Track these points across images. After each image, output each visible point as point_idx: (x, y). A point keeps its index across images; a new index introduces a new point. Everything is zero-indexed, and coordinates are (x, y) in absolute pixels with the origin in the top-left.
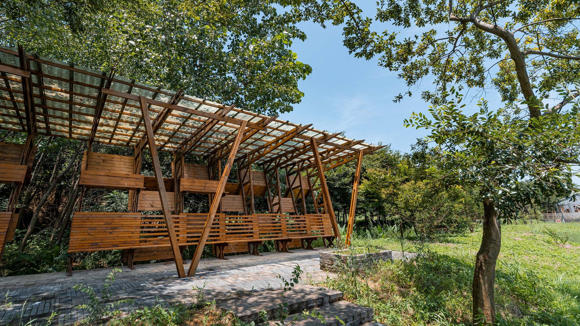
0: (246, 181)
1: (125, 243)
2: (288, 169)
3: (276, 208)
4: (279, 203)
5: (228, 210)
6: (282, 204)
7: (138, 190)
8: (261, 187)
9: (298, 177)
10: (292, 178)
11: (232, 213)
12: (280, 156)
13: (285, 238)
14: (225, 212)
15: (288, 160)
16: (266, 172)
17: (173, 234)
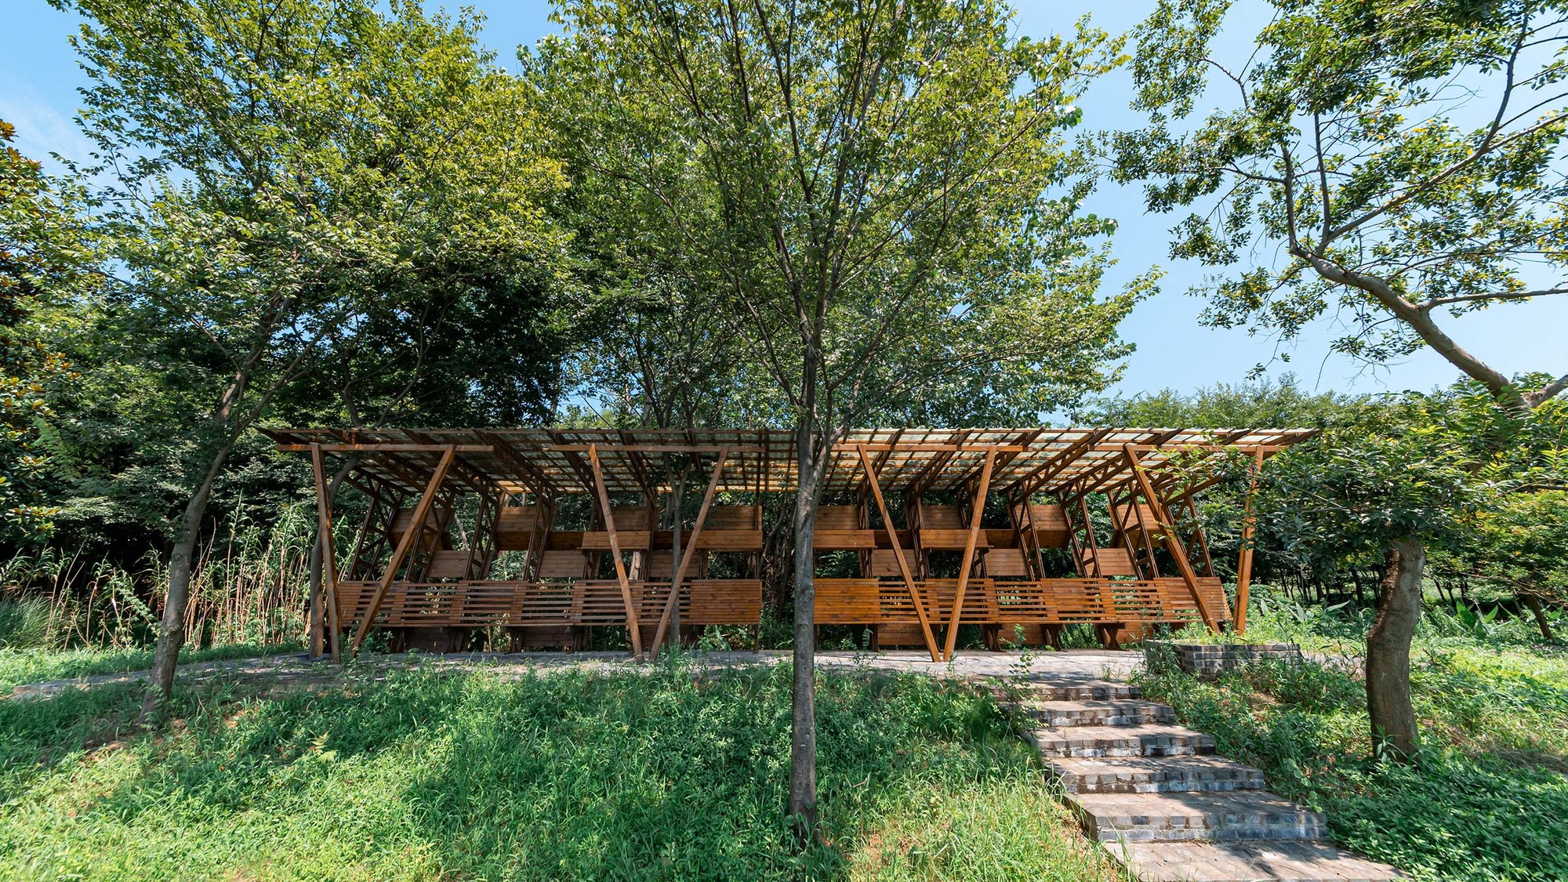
0: (1025, 523)
1: (866, 616)
2: (1112, 493)
3: (1089, 569)
4: (1093, 560)
5: (1000, 574)
6: (1099, 561)
7: (870, 550)
8: (1056, 532)
9: (1133, 510)
10: (1122, 510)
11: (1003, 578)
12: (1085, 476)
13: (1114, 620)
14: (996, 578)
15: (1099, 482)
16: (1064, 504)
17: (920, 608)
